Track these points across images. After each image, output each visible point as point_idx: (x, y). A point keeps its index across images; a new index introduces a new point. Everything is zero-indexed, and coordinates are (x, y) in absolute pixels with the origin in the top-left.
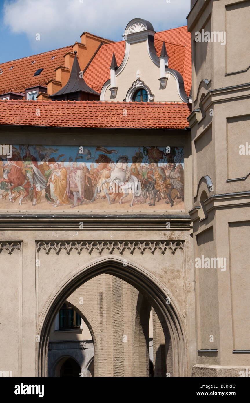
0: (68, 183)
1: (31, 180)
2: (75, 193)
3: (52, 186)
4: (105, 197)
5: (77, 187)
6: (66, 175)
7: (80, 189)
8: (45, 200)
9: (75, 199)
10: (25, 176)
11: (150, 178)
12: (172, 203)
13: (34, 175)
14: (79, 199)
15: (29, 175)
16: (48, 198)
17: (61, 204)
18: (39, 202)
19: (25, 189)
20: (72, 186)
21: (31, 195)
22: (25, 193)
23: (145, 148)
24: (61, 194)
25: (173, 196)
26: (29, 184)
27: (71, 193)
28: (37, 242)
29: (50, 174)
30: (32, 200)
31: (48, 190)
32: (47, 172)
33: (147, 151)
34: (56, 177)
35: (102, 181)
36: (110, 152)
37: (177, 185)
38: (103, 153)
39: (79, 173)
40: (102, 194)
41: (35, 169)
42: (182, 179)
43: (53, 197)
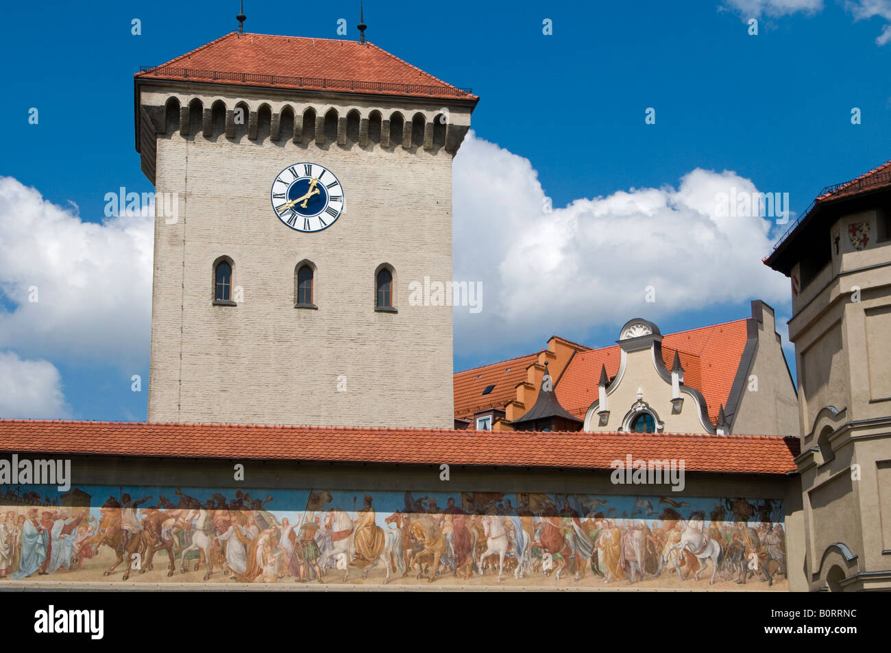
0: (621, 549)
1: (571, 543)
2: (632, 564)
3: (601, 553)
4: (674, 571)
5: (634, 555)
6: (619, 537)
7: (639, 558)
8: (591, 573)
9: (633, 572)
10: (563, 539)
11: (737, 543)
12: (770, 579)
13: (575, 537)
14: (637, 572)
15: (569, 537)
16: (596, 570)
17: (613, 580)
18: (582, 576)
19: (565, 557)
20: (628, 553)
21: (572, 565)
22: (563, 563)
23: (727, 500)
24: (613, 565)
25: (771, 570)
26: (568, 550)
27: (627, 563)
29: (597, 536)
30: (574, 573)
31: (595, 558)
32: (593, 533)
33: (732, 504)
34: (606, 540)
35: (669, 546)
36: (679, 505)
37: (777, 555)
38: (670, 506)
39: (637, 534)
40: (670, 565)
41: (576, 528)
42: (783, 546)
43: (601, 569)
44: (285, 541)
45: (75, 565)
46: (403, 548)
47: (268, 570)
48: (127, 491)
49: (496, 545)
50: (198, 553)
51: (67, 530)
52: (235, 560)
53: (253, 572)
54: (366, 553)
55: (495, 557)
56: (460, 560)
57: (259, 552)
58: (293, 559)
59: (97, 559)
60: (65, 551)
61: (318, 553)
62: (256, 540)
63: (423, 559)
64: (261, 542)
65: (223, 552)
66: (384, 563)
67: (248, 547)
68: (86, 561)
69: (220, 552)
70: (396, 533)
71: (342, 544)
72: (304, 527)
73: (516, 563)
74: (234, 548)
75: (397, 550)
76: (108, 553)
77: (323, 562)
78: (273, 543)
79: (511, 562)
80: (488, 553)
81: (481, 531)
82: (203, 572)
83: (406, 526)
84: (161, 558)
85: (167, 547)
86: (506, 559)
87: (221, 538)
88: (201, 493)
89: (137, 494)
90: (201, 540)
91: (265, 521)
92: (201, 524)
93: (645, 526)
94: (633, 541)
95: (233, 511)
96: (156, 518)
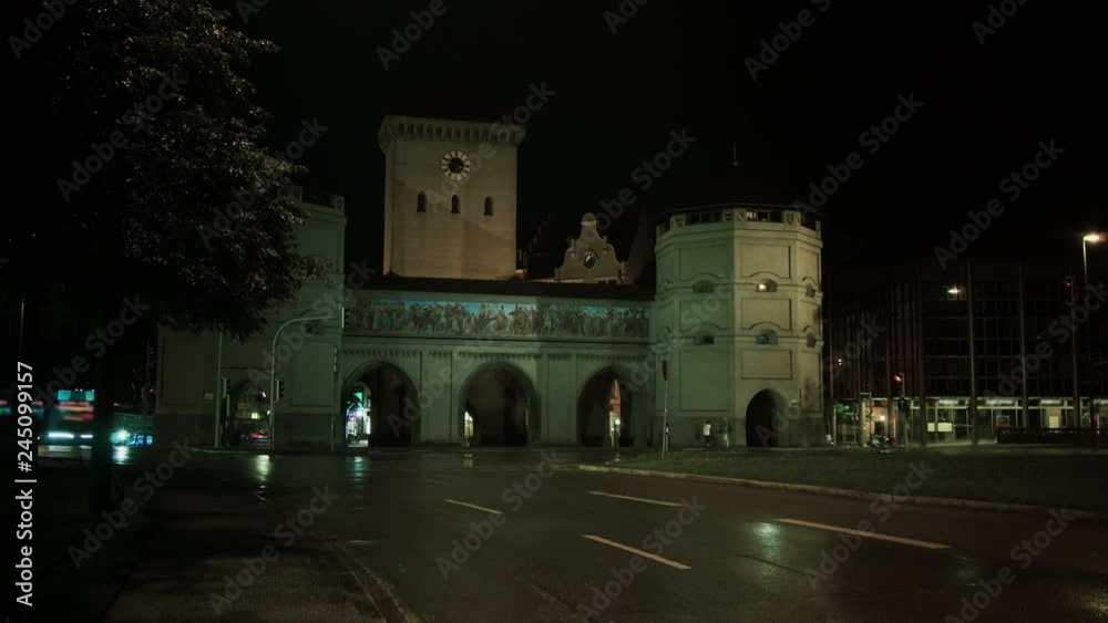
0: (592, 326)
1: (575, 323)
4: (610, 333)
6: (591, 321)
18: (578, 335)
21: (575, 331)
22: (571, 330)
26: (573, 326)
28: (577, 355)
30: (575, 334)
31: (582, 329)
32: (582, 320)
35: (609, 325)
37: (646, 328)
42: (648, 325)
44: (473, 321)
45: (401, 328)
46: (515, 324)
48: (418, 302)
49: (548, 323)
50: (442, 325)
51: (398, 316)
52: (455, 328)
53: (462, 331)
54: (502, 326)
56: (534, 329)
57: (464, 325)
58: (475, 327)
59: (409, 326)
60: (397, 324)
61: (484, 326)
62: (462, 321)
63: (522, 328)
64: (465, 321)
66: (508, 329)
68: (405, 327)
69: (450, 325)
70: (512, 319)
71: (493, 323)
72: (479, 317)
74: (455, 323)
75: (512, 325)
76: (412, 324)
77: (486, 328)
78: (469, 321)
79: (553, 330)
82: (443, 332)
84: (430, 327)
85: (431, 322)
87: (450, 319)
88: (443, 304)
89: (421, 303)
90: (443, 320)
91: (465, 314)
92: (443, 314)
93: (600, 318)
94: (597, 324)
95: (455, 309)
96: (428, 313)
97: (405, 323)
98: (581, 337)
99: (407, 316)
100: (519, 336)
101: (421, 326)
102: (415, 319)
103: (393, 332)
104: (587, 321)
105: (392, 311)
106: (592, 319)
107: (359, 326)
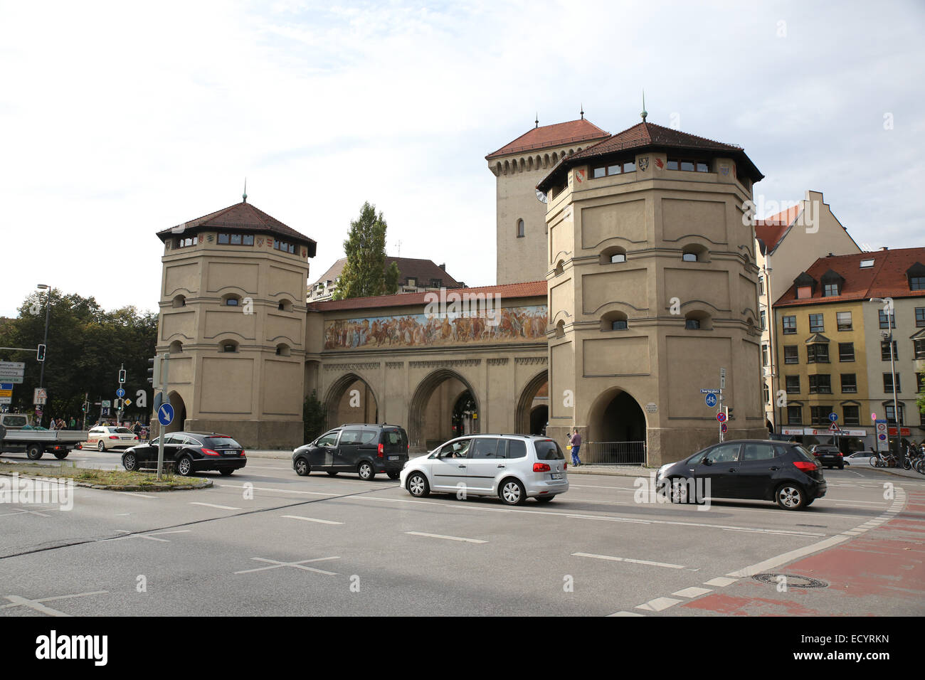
0: (531, 327)
1: (513, 326)
2: (535, 332)
3: (524, 328)
5: (536, 328)
6: (531, 321)
7: (538, 329)
9: (535, 335)
13: (515, 323)
14: (537, 335)
15: (513, 323)
16: (522, 335)
17: (528, 338)
18: (517, 337)
20: (534, 327)
21: (514, 334)
22: (510, 333)
24: (528, 332)
26: (513, 328)
27: (533, 331)
28: (515, 359)
29: (522, 322)
30: (514, 336)
31: (522, 331)
32: (522, 321)
34: (525, 323)
39: (537, 320)
41: (516, 319)
43: (525, 334)
44: (421, 332)
45: (366, 343)
46: (458, 331)
47: (416, 341)
48: (379, 318)
49: (488, 328)
50: (397, 337)
51: (364, 332)
52: (408, 339)
53: (412, 342)
54: (446, 334)
55: (487, 332)
56: (476, 334)
57: (414, 335)
58: (424, 337)
59: (372, 341)
60: (363, 339)
61: (431, 335)
62: (413, 333)
63: (464, 334)
64: (415, 332)
65: (404, 336)
66: (451, 337)
67: (411, 333)
68: (369, 342)
69: (403, 336)
70: (455, 326)
71: (438, 331)
72: (427, 326)
73: (494, 334)
74: (407, 334)
75: (455, 332)
76: (374, 339)
77: (433, 337)
78: (418, 332)
79: (493, 334)
80: (485, 331)
81: (483, 324)
82: (398, 344)
83: (459, 322)
84: (387, 339)
85: (389, 336)
86: (491, 333)
87: (403, 332)
88: (398, 318)
89: (381, 319)
90: (398, 333)
91: (415, 325)
92: (398, 327)
93: (540, 318)
94: (536, 323)
95: (407, 323)
96: (386, 327)
97: (368, 338)
98: (520, 340)
99: (370, 332)
100: (461, 343)
101: (380, 340)
102: (376, 334)
103: (361, 348)
104: (527, 321)
105: (359, 329)
106: (531, 320)
107: (337, 344)
